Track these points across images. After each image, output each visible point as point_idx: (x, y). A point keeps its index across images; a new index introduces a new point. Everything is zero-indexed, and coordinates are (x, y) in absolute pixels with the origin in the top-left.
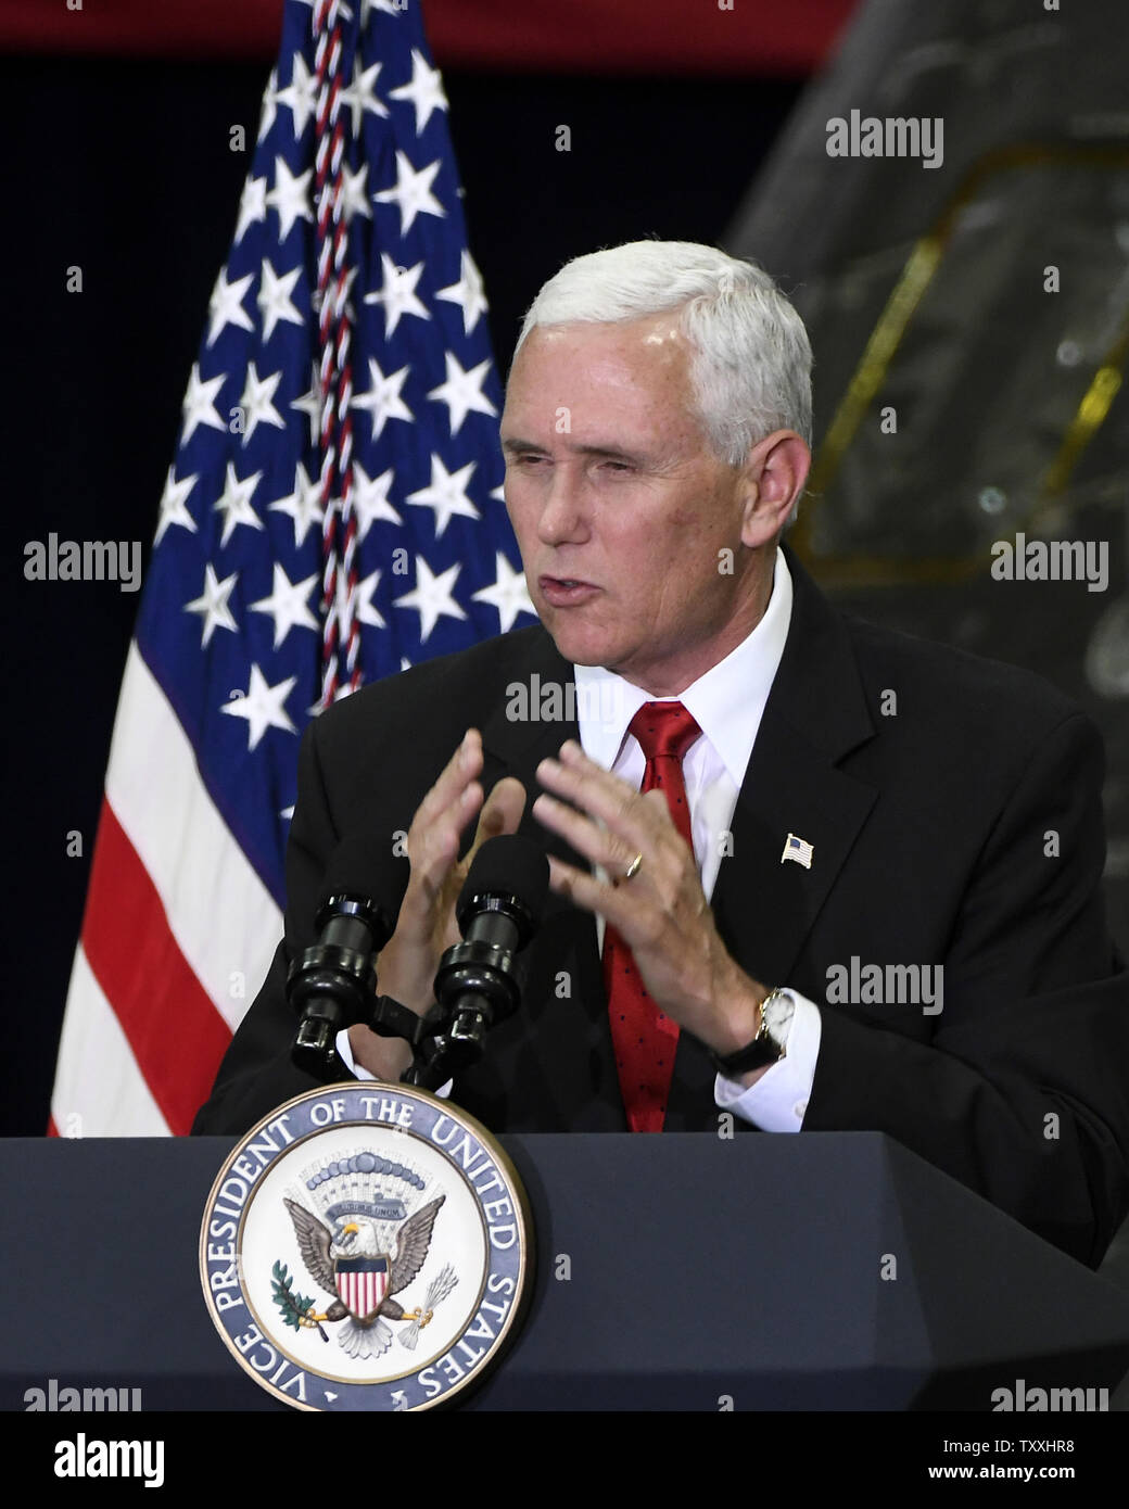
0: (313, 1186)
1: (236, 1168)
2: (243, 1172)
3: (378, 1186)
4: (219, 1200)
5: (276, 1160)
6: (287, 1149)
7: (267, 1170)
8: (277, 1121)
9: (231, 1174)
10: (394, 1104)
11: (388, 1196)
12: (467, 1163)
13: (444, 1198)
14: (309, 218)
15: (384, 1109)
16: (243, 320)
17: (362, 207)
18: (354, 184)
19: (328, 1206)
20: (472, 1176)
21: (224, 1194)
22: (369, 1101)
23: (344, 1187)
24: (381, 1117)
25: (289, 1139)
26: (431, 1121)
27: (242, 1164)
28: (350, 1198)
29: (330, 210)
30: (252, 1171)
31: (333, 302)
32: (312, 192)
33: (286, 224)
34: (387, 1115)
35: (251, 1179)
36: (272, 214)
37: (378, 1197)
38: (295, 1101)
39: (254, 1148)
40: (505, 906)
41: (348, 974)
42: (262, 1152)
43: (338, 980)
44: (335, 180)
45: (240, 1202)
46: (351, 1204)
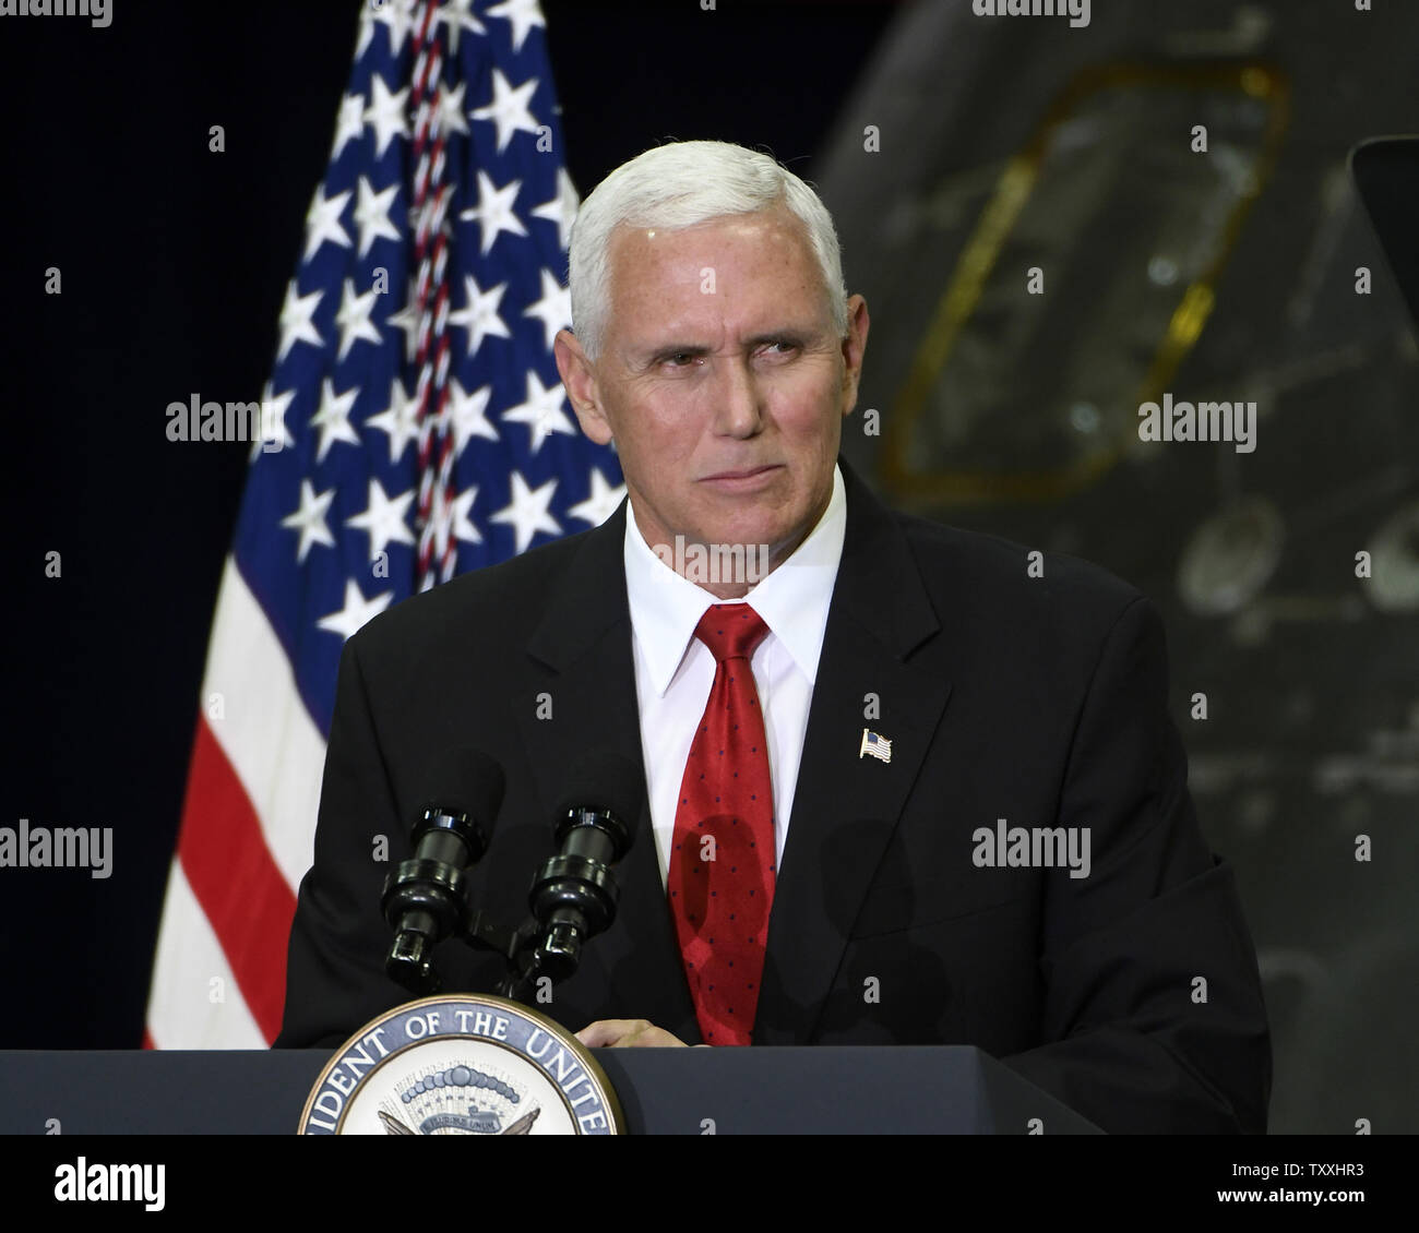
0: (407, 1099)
1: (331, 1081)
2: (338, 1085)
3: (472, 1100)
4: (314, 1113)
5: (370, 1072)
6: (382, 1062)
7: (362, 1083)
8: (372, 1034)
9: (326, 1087)
10: (489, 1017)
11: (482, 1109)
12: (561, 1076)
13: (538, 1111)
14: (407, 135)
15: (479, 1022)
16: (340, 236)
17: (459, 124)
18: (451, 102)
19: (422, 1119)
20: (566, 1089)
21: (318, 1106)
22: (464, 1014)
23: (438, 1100)
24: (476, 1031)
25: (384, 1052)
26: (525, 1034)
27: (337, 1078)
28: (444, 1111)
29: (427, 127)
30: (346, 1084)
31: (431, 218)
32: (409, 110)
33: (384, 141)
34: (482, 1028)
35: (347, 1092)
36: (369, 131)
37: (473, 1110)
38: (390, 1014)
39: (349, 1061)
40: (599, 820)
41: (443, 888)
42: (357, 1066)
43: (434, 894)
44: (431, 97)
45: (335, 1115)
46: (446, 1117)
